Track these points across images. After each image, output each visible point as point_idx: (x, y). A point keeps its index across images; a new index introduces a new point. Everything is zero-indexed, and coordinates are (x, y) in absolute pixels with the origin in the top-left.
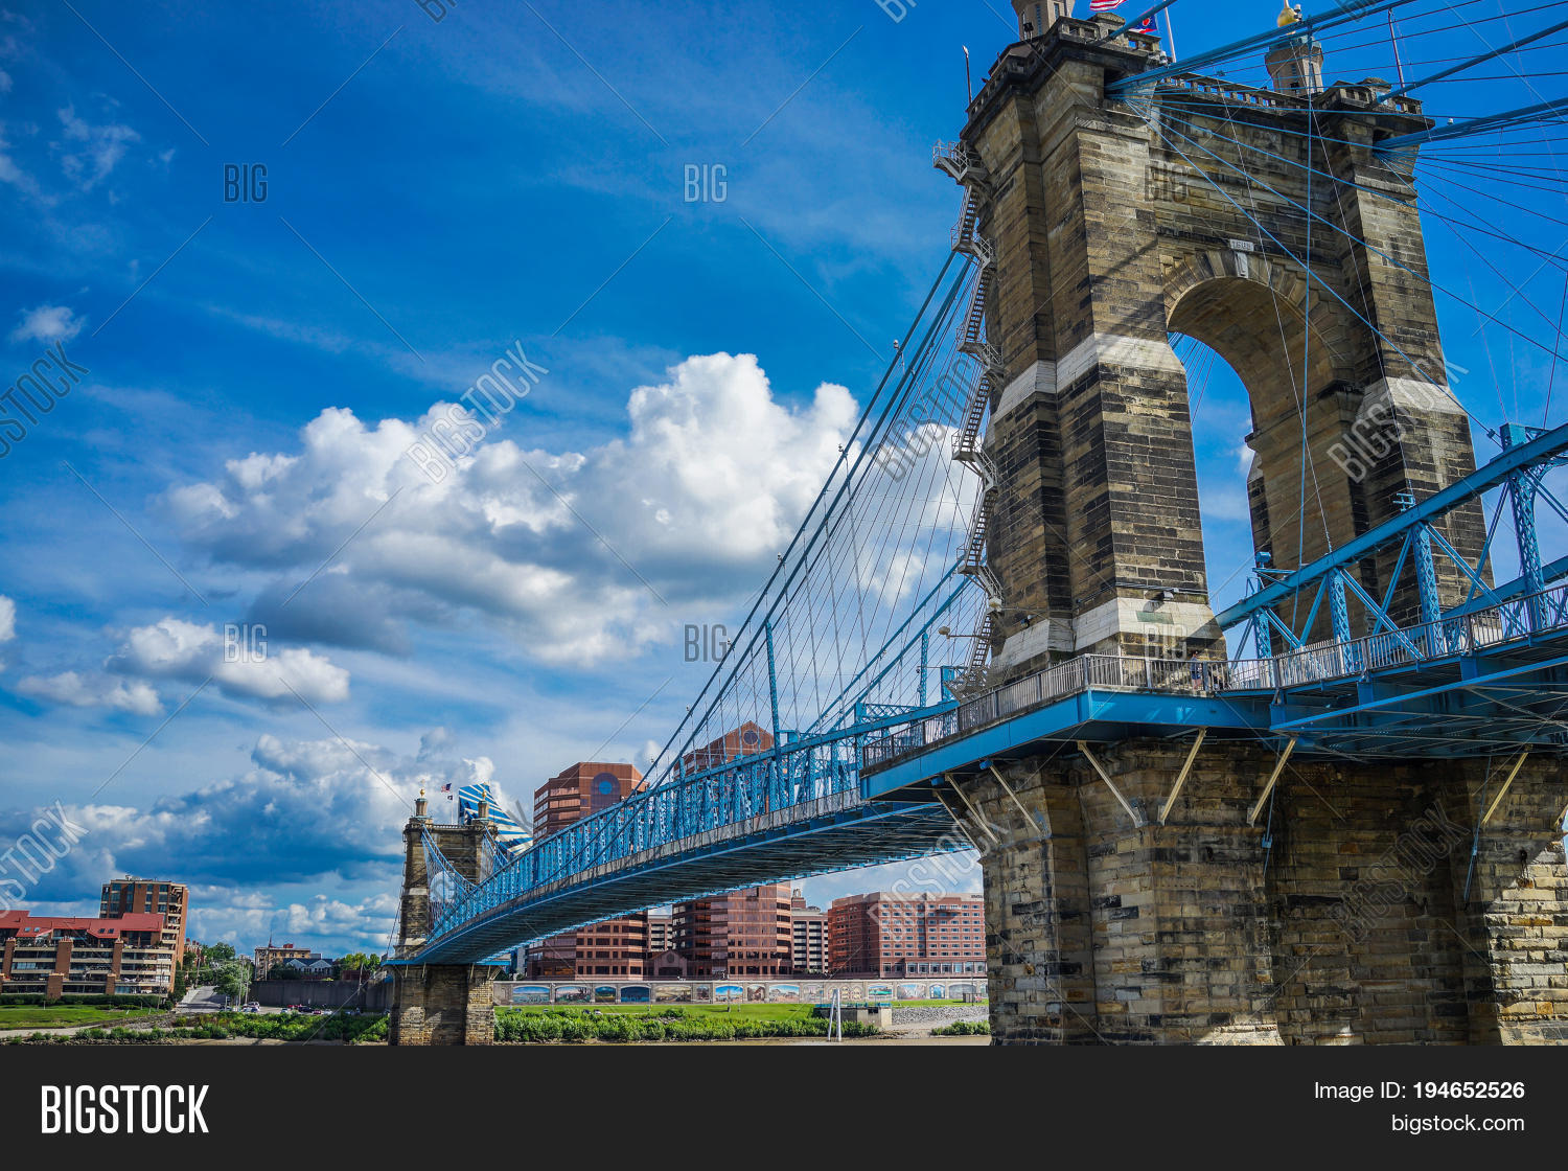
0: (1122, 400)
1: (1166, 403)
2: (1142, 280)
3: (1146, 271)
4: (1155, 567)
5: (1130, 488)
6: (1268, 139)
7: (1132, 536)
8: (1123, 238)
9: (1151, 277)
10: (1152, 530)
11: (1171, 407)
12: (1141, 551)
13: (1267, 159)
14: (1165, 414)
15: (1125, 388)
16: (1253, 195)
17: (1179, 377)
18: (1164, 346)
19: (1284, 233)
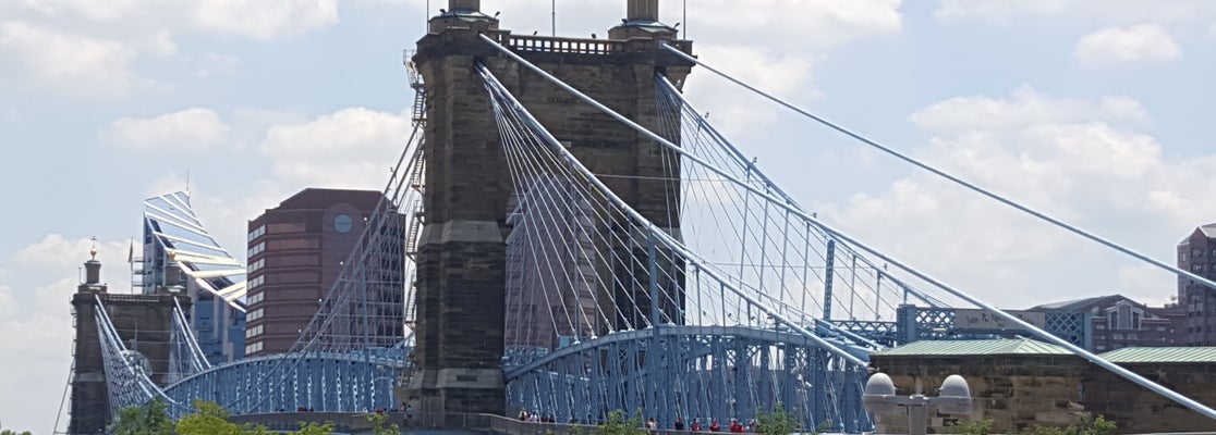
0: (463, 260)
1: (488, 260)
7: (455, 335)
10: (471, 331)
11: (491, 262)
13: (590, 82)
14: (487, 266)
15: (464, 254)
16: (577, 108)
17: (498, 243)
18: (494, 224)
19: (596, 130)
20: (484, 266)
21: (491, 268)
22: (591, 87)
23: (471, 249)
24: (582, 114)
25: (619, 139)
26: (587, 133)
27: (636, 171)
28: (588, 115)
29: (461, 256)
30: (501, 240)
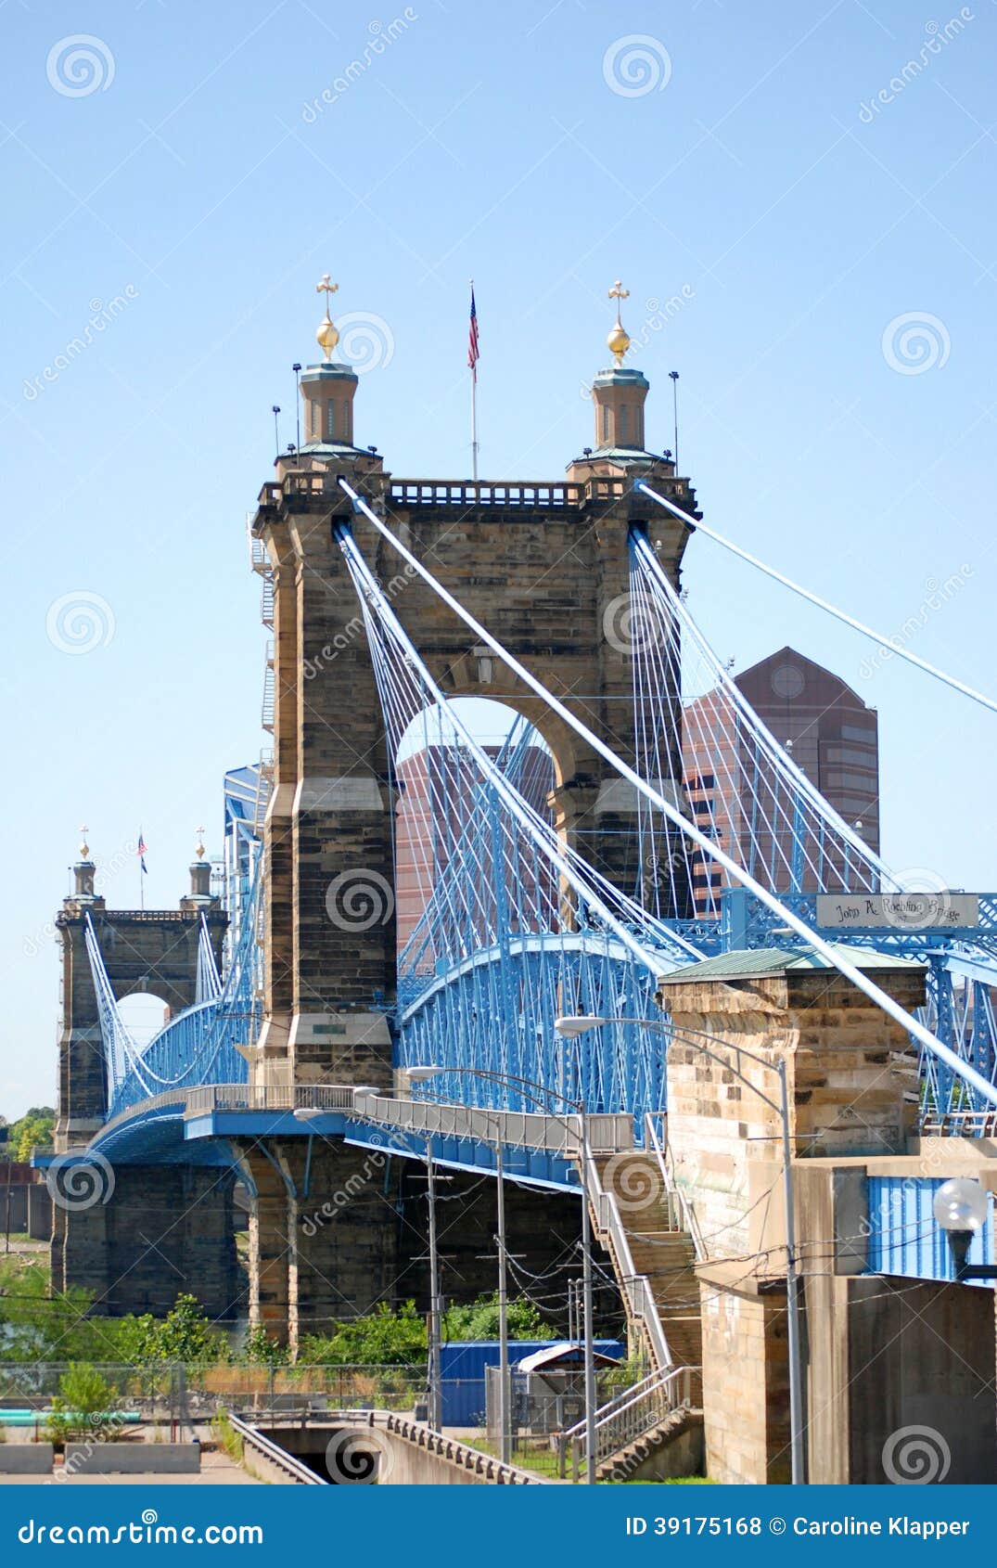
0: (318, 841)
1: (361, 838)
2: (356, 720)
3: (360, 711)
4: (337, 985)
5: (319, 919)
6: (529, 532)
7: (318, 961)
8: (340, 682)
9: (366, 716)
10: (336, 954)
11: (366, 842)
12: (325, 973)
13: (528, 551)
14: (358, 849)
15: (322, 831)
16: (508, 592)
17: (378, 813)
18: (370, 783)
19: (539, 628)
20: (354, 848)
21: (366, 851)
22: (531, 557)
23: (333, 823)
24: (516, 602)
25: (579, 640)
26: (527, 632)
27: (604, 688)
28: (528, 602)
29: (318, 836)
30: (381, 806)
